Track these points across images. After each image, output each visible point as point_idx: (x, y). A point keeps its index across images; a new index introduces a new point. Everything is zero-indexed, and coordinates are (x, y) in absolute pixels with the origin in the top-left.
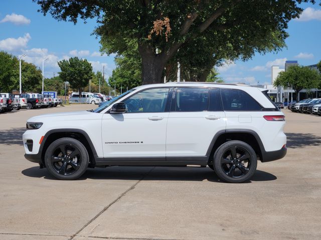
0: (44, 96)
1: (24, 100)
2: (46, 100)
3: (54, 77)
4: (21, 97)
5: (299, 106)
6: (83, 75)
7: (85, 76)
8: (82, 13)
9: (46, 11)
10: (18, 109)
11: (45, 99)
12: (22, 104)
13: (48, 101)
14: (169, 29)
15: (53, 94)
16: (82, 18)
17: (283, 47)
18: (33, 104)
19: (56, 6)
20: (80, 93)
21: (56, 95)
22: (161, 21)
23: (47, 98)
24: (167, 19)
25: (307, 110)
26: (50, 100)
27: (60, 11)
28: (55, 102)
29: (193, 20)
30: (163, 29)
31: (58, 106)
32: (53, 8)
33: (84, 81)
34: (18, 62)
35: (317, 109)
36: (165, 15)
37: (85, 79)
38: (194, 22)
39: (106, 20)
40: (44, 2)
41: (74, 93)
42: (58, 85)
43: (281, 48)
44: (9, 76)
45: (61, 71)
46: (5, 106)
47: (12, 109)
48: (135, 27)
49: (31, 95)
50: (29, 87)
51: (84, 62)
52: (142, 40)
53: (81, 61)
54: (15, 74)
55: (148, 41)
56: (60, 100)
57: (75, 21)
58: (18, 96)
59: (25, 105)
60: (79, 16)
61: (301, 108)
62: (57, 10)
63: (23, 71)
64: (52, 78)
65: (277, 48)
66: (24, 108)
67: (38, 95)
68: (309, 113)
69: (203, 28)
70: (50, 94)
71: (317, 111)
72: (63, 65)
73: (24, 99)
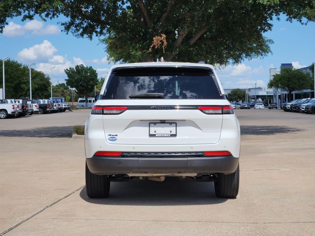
0: (54, 102)
1: (36, 106)
2: (55, 106)
3: (59, 84)
4: (32, 103)
5: (289, 106)
6: (89, 81)
7: (91, 82)
8: (96, 32)
9: (68, 31)
10: (31, 115)
11: (55, 104)
12: (35, 109)
13: (57, 106)
14: (165, 43)
15: (60, 100)
16: (97, 35)
17: (268, 53)
18: (44, 110)
19: (76, 27)
20: (86, 99)
21: (63, 101)
22: (159, 37)
23: (57, 104)
24: (164, 36)
25: (296, 109)
26: (59, 105)
27: (79, 30)
28: (64, 107)
29: (184, 36)
30: (161, 43)
31: (66, 111)
32: (73, 28)
33: (90, 87)
34: (29, 70)
35: (304, 107)
36: (162, 32)
37: (91, 85)
38: (185, 37)
39: (116, 37)
40: (66, 23)
41: (80, 99)
42: (63, 91)
43: (267, 53)
44: (20, 83)
45: (67, 78)
46: (20, 111)
47: (26, 114)
48: (139, 42)
49: (42, 101)
50: (38, 94)
51: (90, 69)
52: (145, 52)
53: (87, 68)
54: (26, 81)
55: (150, 53)
56: (68, 105)
57: (91, 38)
58: (30, 102)
59: (37, 110)
60: (94, 34)
61: (291, 107)
62: (77, 29)
63: (33, 78)
64: (57, 86)
65: (263, 54)
66: (36, 113)
67: (48, 101)
68: (298, 112)
69: (192, 42)
70: (57, 100)
71: (304, 110)
72: (70, 73)
73: (36, 104)
